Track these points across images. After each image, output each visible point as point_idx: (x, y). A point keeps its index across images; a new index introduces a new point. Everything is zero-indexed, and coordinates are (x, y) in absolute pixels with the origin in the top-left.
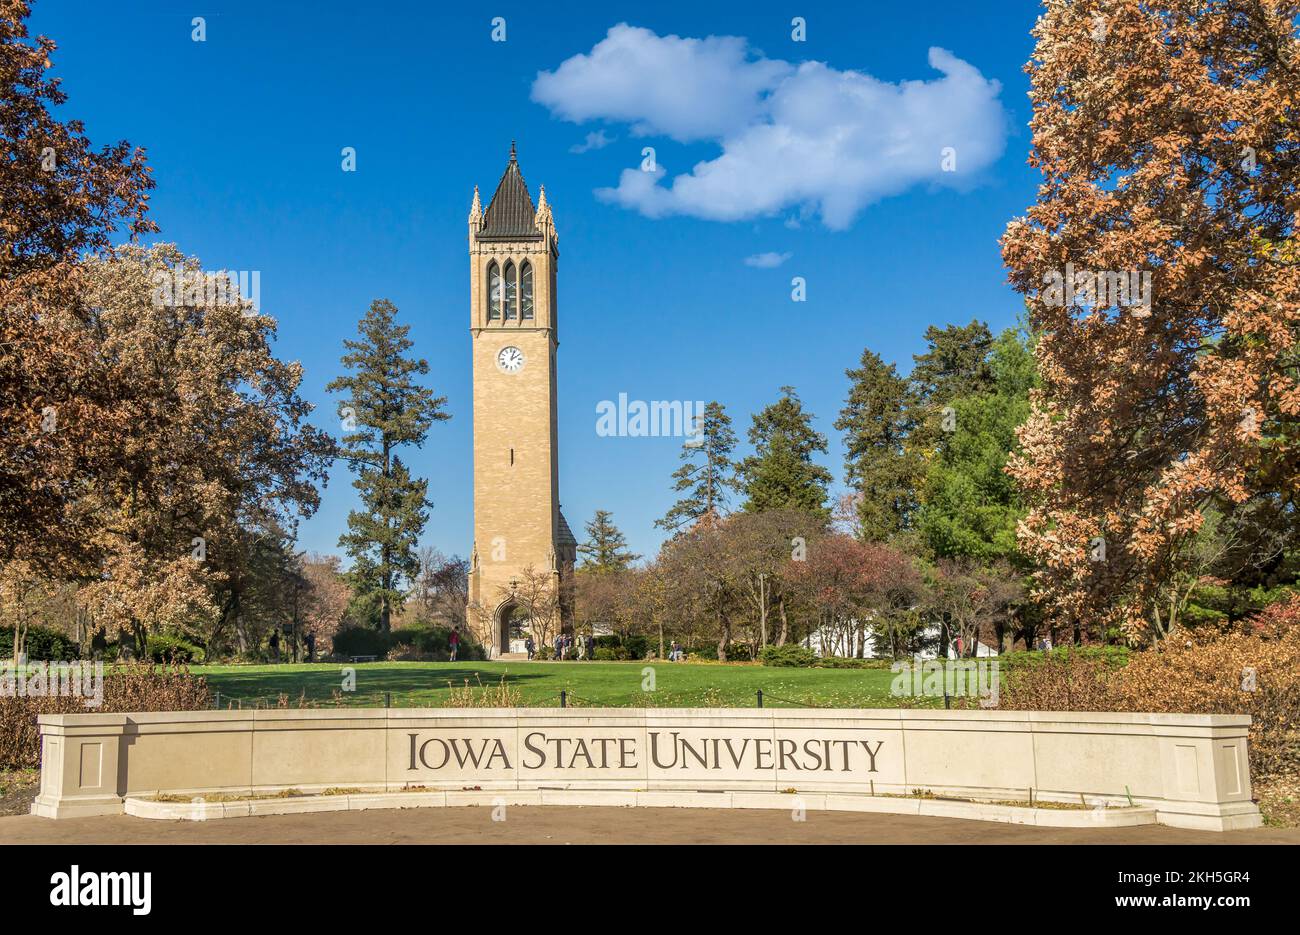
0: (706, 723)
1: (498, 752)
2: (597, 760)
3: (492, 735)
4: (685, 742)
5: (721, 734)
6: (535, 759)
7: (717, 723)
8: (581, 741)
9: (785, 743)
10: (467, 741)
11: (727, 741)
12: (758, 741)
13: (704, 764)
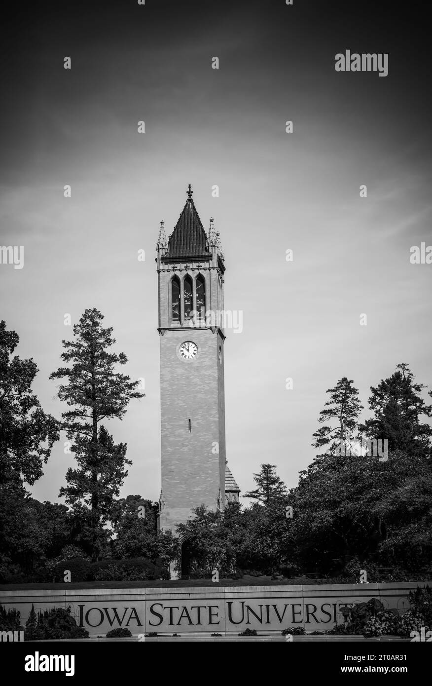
0: (261, 595)
1: (134, 615)
2: (194, 619)
3: (131, 605)
4: (249, 608)
5: (271, 602)
6: (156, 620)
7: (268, 595)
8: (185, 608)
9: (309, 606)
10: (115, 609)
11: (275, 606)
12: (293, 606)
13: (261, 620)
